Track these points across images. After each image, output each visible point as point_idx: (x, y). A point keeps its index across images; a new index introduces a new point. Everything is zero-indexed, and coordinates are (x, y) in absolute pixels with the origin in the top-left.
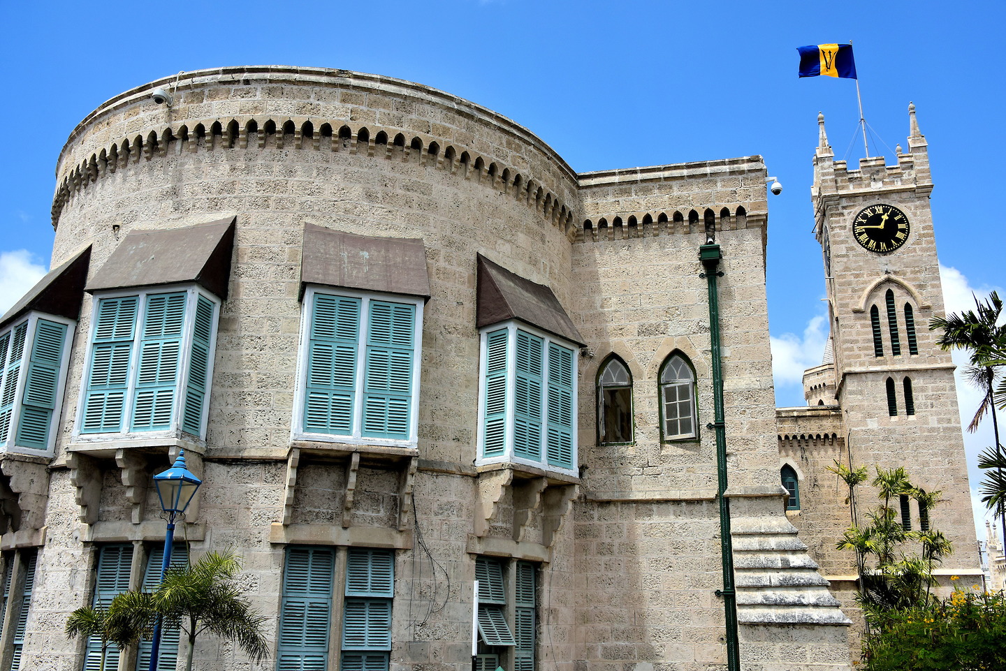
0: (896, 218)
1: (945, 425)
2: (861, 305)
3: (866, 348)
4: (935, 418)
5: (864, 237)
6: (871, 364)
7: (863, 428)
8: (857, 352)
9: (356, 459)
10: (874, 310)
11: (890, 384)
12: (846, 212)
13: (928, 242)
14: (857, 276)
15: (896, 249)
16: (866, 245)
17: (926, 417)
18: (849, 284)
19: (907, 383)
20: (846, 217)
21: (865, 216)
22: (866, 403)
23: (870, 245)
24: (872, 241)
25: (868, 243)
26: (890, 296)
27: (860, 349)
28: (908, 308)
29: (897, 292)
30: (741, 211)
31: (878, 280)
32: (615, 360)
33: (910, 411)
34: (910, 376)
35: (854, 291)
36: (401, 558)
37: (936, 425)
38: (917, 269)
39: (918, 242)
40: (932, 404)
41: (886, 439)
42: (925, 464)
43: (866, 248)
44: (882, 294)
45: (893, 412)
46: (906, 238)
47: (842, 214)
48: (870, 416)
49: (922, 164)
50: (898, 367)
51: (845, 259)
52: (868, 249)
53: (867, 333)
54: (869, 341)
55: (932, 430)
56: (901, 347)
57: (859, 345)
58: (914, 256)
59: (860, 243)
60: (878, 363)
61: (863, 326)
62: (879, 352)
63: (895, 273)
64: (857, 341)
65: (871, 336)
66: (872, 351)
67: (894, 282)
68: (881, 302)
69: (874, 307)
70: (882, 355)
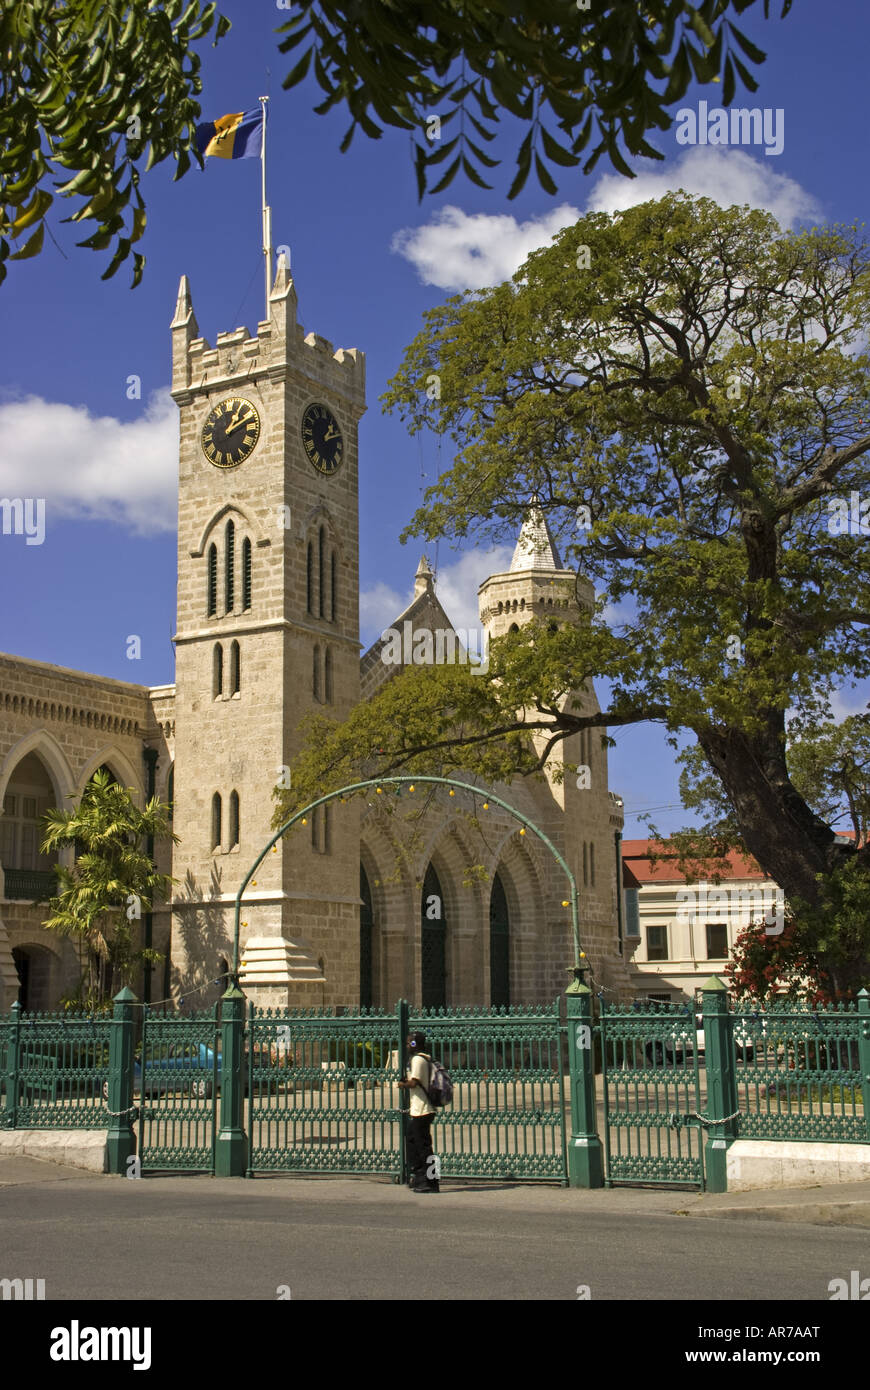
2: (198, 545)
3: (197, 604)
5: (212, 448)
6: (202, 626)
10: (212, 551)
13: (278, 449)
14: (199, 505)
15: (243, 460)
16: (212, 459)
18: (190, 516)
19: (237, 647)
20: (197, 421)
24: (219, 453)
25: (214, 455)
26: (231, 526)
28: (247, 543)
29: (238, 522)
31: (220, 507)
33: (237, 687)
34: (241, 639)
40: (257, 677)
41: (206, 726)
45: (218, 690)
46: (255, 443)
50: (230, 627)
52: (215, 465)
56: (235, 599)
57: (194, 601)
58: (260, 470)
59: (207, 457)
60: (208, 625)
61: (198, 574)
63: (240, 496)
65: (205, 588)
66: (205, 609)
67: (236, 509)
68: (218, 538)
69: (214, 546)
70: (215, 612)
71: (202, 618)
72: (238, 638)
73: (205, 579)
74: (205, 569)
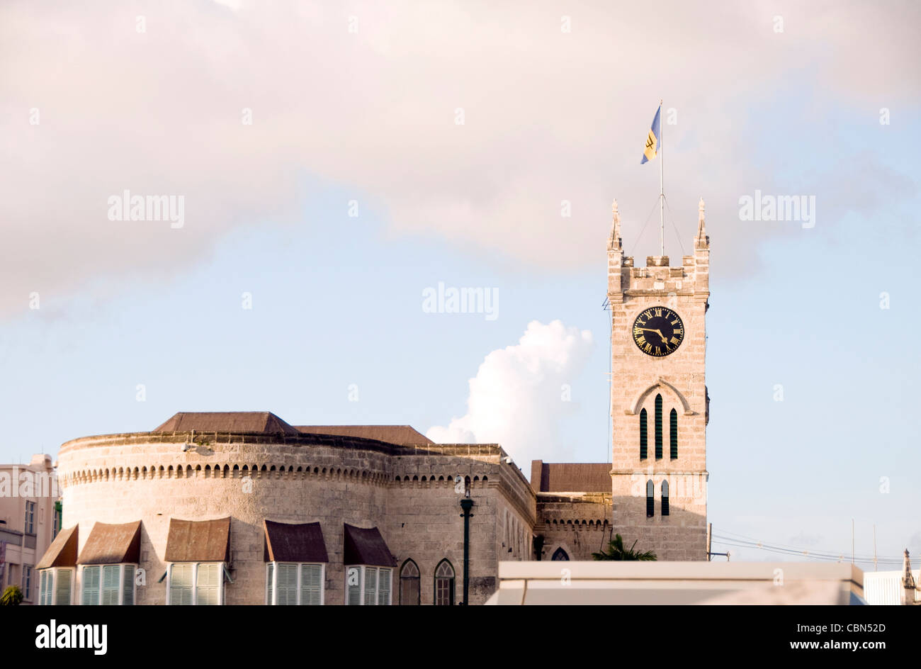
0: (673, 323)
1: (693, 527)
3: (632, 450)
4: (685, 520)
5: (642, 340)
6: (635, 466)
7: (623, 526)
8: (624, 454)
10: (644, 414)
11: (650, 485)
12: (627, 311)
13: (698, 350)
14: (631, 378)
15: (670, 353)
16: (642, 348)
17: (677, 518)
18: (624, 385)
19: (665, 485)
20: (628, 317)
21: (645, 318)
22: (627, 503)
23: (646, 348)
24: (648, 344)
25: (644, 346)
26: (659, 400)
27: (627, 451)
28: (673, 414)
29: (665, 396)
32: (410, 562)
33: (665, 512)
35: (627, 394)
37: (685, 527)
38: (685, 376)
39: (689, 350)
41: (640, 537)
43: (643, 350)
44: (651, 397)
45: (650, 512)
46: (680, 343)
47: (624, 313)
48: (630, 515)
49: (702, 270)
50: (658, 470)
51: (622, 360)
52: (644, 352)
53: (634, 436)
54: (634, 442)
55: (681, 531)
56: (664, 453)
57: (627, 447)
58: (684, 363)
59: (638, 345)
61: (633, 429)
62: (643, 455)
64: (625, 444)
65: (637, 439)
66: (638, 454)
68: (650, 406)
69: (644, 410)
70: (646, 457)
71: (636, 460)
73: (638, 432)
74: (638, 425)
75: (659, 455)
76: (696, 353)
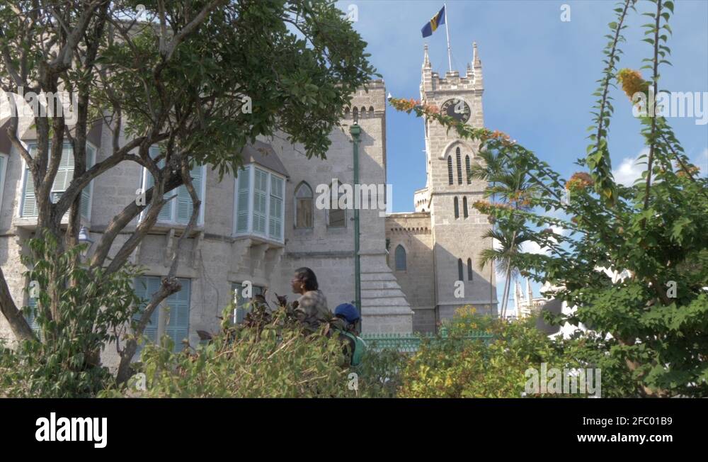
0: (464, 107)
2: (443, 155)
3: (445, 180)
4: (478, 219)
6: (447, 188)
7: (441, 224)
8: (439, 182)
9: (172, 232)
10: (450, 158)
11: (456, 199)
13: (480, 122)
14: (441, 139)
17: (474, 218)
18: (437, 143)
19: (465, 199)
21: (447, 105)
22: (443, 210)
26: (458, 150)
27: (441, 180)
28: (467, 158)
29: (462, 149)
30: (371, 109)
31: (452, 142)
32: (304, 184)
33: (466, 215)
34: (467, 196)
35: (439, 147)
36: (195, 283)
37: (479, 223)
39: (474, 121)
41: (452, 230)
42: (473, 244)
44: (454, 149)
45: (457, 216)
46: (468, 119)
48: (445, 218)
49: (478, 77)
50: (461, 190)
51: (435, 129)
53: (445, 171)
54: (445, 175)
55: (476, 225)
56: (463, 180)
57: (441, 178)
60: (450, 188)
61: (444, 167)
62: (451, 182)
64: (439, 176)
65: (447, 173)
66: (448, 182)
67: (461, 143)
68: (453, 154)
69: (450, 156)
70: (452, 184)
71: (447, 185)
72: (466, 195)
73: (447, 169)
74: (447, 165)
75: (460, 182)
76: (478, 123)
